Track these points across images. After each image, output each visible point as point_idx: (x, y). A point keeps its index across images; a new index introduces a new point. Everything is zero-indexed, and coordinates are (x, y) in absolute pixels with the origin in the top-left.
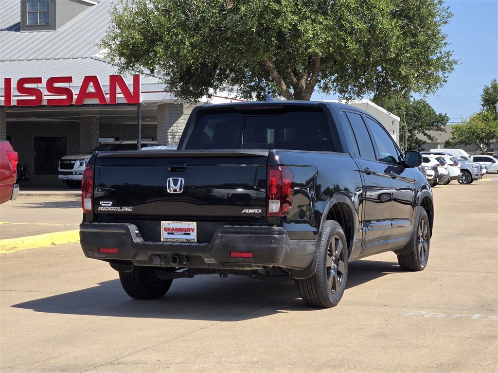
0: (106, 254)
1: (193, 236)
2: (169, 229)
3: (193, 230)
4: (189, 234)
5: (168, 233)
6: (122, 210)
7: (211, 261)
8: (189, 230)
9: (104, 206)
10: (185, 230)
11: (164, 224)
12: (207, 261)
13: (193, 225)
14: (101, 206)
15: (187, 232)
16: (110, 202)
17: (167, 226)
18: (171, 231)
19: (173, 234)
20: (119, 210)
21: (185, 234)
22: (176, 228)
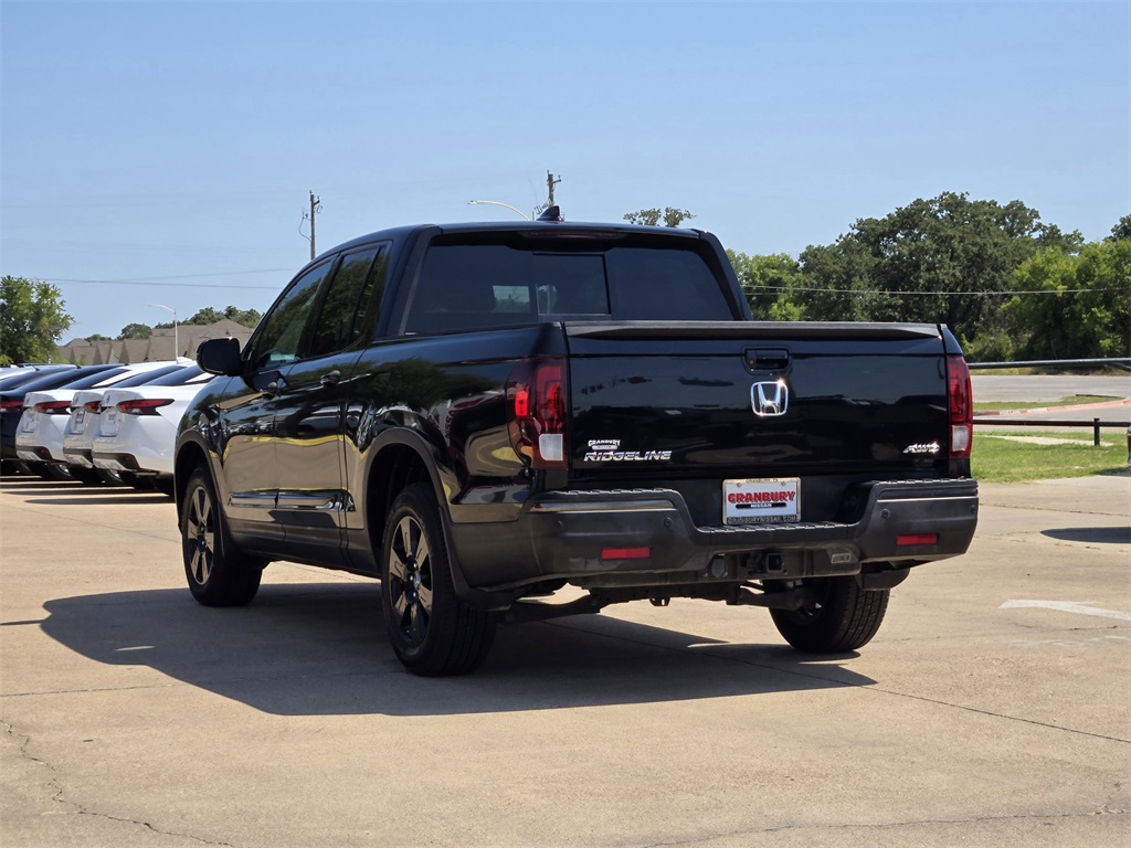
0: (619, 563)
1: (792, 508)
2: (740, 497)
3: (791, 495)
4: (784, 505)
5: (738, 507)
6: (646, 458)
7: (842, 558)
8: (782, 495)
9: (598, 451)
10: (774, 496)
11: (732, 486)
12: (836, 559)
13: (791, 484)
14: (591, 450)
15: (778, 500)
16: (614, 441)
17: (736, 491)
18: (743, 502)
19: (748, 506)
20: (637, 458)
21: (774, 505)
22: (755, 494)
